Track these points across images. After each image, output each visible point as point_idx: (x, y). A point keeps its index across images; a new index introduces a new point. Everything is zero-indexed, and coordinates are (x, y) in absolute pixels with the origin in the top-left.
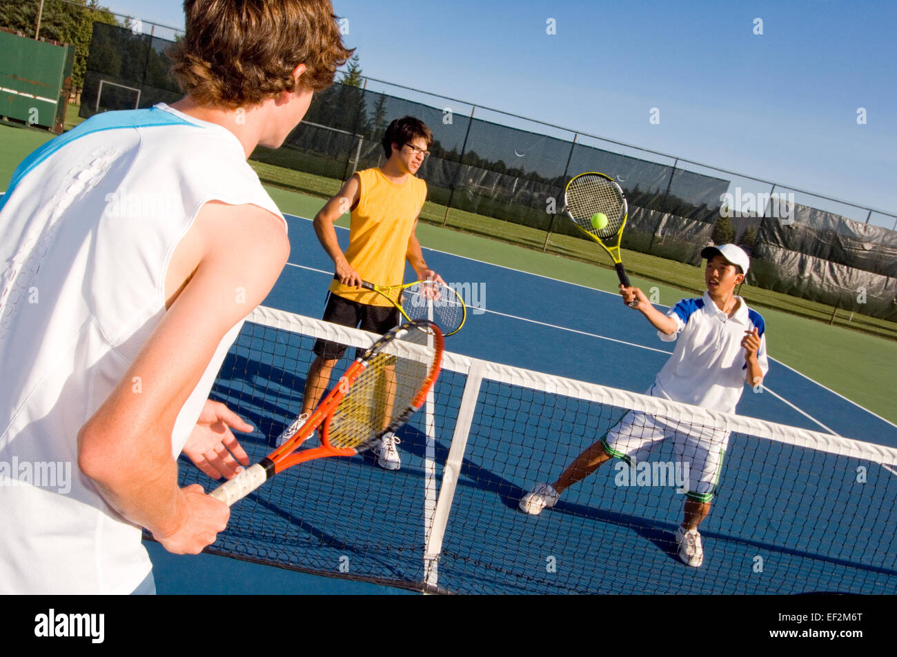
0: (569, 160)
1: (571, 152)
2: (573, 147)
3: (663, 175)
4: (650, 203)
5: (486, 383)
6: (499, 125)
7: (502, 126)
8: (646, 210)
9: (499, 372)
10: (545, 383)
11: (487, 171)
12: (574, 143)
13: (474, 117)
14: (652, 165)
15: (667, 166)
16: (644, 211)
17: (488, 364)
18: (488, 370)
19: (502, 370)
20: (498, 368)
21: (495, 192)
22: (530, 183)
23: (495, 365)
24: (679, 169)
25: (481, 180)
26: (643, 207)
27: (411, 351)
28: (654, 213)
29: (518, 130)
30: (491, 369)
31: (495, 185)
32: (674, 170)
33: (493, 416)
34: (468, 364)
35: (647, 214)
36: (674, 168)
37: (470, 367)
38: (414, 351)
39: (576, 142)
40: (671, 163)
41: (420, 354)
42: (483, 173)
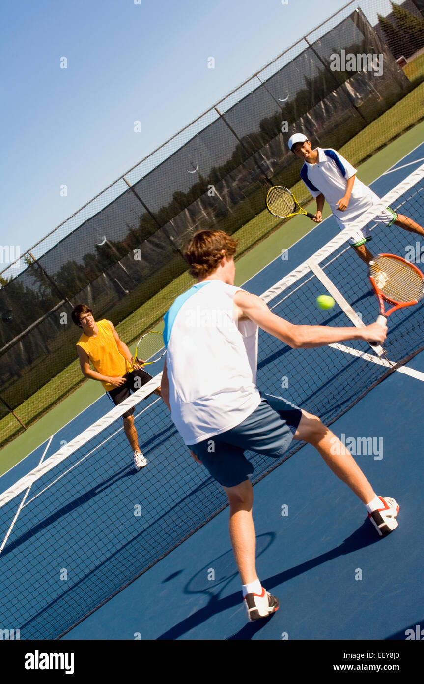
0: (233, 131)
1: (228, 125)
2: (225, 120)
3: (309, 60)
4: (325, 90)
5: (321, 264)
6: (155, 169)
7: (158, 166)
8: (328, 97)
9: (321, 255)
10: (342, 238)
11: (186, 209)
12: (221, 116)
13: (131, 185)
14: (293, 64)
15: (305, 51)
16: (327, 99)
17: (313, 257)
18: (316, 259)
19: (321, 253)
20: (319, 253)
21: (210, 218)
22: (225, 180)
23: (316, 254)
24: (314, 43)
25: (190, 221)
26: (324, 98)
27: (280, 287)
28: (336, 93)
29: (172, 156)
30: (317, 257)
31: (203, 212)
32: (312, 49)
33: (340, 273)
34: (307, 266)
35: (332, 99)
36: (310, 46)
37: (309, 266)
38: (282, 285)
39: (222, 113)
40: (304, 46)
41: (285, 283)
42: (185, 214)
